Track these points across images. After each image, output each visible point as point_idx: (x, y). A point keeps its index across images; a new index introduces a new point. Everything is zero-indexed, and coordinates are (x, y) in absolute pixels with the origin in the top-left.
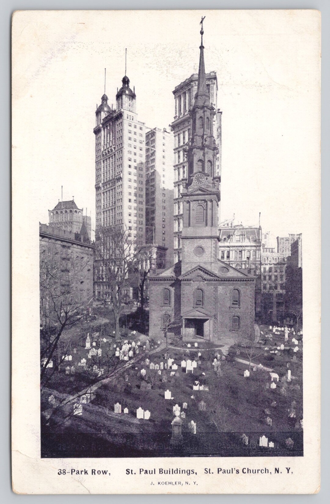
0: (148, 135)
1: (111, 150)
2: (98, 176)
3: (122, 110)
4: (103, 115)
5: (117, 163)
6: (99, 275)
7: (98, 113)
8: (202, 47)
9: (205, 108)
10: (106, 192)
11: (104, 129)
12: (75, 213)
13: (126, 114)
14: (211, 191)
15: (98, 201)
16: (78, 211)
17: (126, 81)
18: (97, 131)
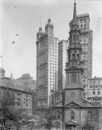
0: (60, 43)
1: (43, 51)
2: (37, 63)
3: (48, 33)
4: (40, 36)
5: (46, 57)
6: (38, 106)
7: (38, 35)
8: (75, 4)
9: (76, 31)
10: (41, 69)
11: (40, 42)
12: (30, 79)
13: (49, 35)
14: (78, 68)
15: (37, 73)
16: (31, 78)
17: (49, 21)
18: (37, 43)
